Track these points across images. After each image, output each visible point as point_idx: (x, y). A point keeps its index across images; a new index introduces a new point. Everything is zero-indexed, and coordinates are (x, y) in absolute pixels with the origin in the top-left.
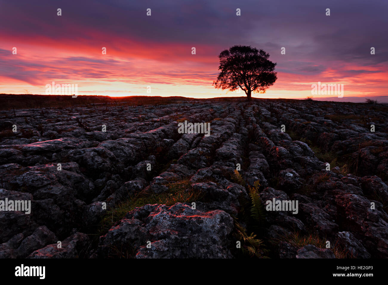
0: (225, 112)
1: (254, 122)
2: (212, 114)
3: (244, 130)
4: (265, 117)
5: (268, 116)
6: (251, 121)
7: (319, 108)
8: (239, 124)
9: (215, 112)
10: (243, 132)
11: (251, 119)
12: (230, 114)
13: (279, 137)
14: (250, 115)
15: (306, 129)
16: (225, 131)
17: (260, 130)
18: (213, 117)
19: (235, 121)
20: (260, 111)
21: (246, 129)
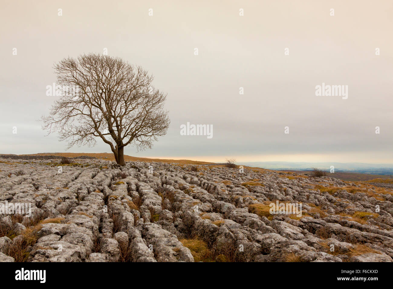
0: (68, 198)
1: (130, 222)
2: (39, 205)
3: (111, 243)
4: (151, 210)
5: (155, 207)
6: (123, 220)
7: (243, 187)
8: (100, 229)
9: (46, 199)
10: (110, 249)
11: (124, 218)
12: (81, 205)
13: (174, 255)
14: (123, 207)
15: (218, 234)
16: (74, 250)
17: (141, 242)
18: (42, 211)
19: (93, 223)
20: (141, 195)
21: (116, 242)
